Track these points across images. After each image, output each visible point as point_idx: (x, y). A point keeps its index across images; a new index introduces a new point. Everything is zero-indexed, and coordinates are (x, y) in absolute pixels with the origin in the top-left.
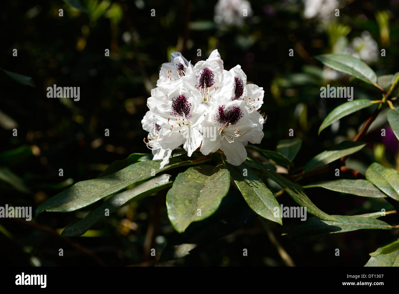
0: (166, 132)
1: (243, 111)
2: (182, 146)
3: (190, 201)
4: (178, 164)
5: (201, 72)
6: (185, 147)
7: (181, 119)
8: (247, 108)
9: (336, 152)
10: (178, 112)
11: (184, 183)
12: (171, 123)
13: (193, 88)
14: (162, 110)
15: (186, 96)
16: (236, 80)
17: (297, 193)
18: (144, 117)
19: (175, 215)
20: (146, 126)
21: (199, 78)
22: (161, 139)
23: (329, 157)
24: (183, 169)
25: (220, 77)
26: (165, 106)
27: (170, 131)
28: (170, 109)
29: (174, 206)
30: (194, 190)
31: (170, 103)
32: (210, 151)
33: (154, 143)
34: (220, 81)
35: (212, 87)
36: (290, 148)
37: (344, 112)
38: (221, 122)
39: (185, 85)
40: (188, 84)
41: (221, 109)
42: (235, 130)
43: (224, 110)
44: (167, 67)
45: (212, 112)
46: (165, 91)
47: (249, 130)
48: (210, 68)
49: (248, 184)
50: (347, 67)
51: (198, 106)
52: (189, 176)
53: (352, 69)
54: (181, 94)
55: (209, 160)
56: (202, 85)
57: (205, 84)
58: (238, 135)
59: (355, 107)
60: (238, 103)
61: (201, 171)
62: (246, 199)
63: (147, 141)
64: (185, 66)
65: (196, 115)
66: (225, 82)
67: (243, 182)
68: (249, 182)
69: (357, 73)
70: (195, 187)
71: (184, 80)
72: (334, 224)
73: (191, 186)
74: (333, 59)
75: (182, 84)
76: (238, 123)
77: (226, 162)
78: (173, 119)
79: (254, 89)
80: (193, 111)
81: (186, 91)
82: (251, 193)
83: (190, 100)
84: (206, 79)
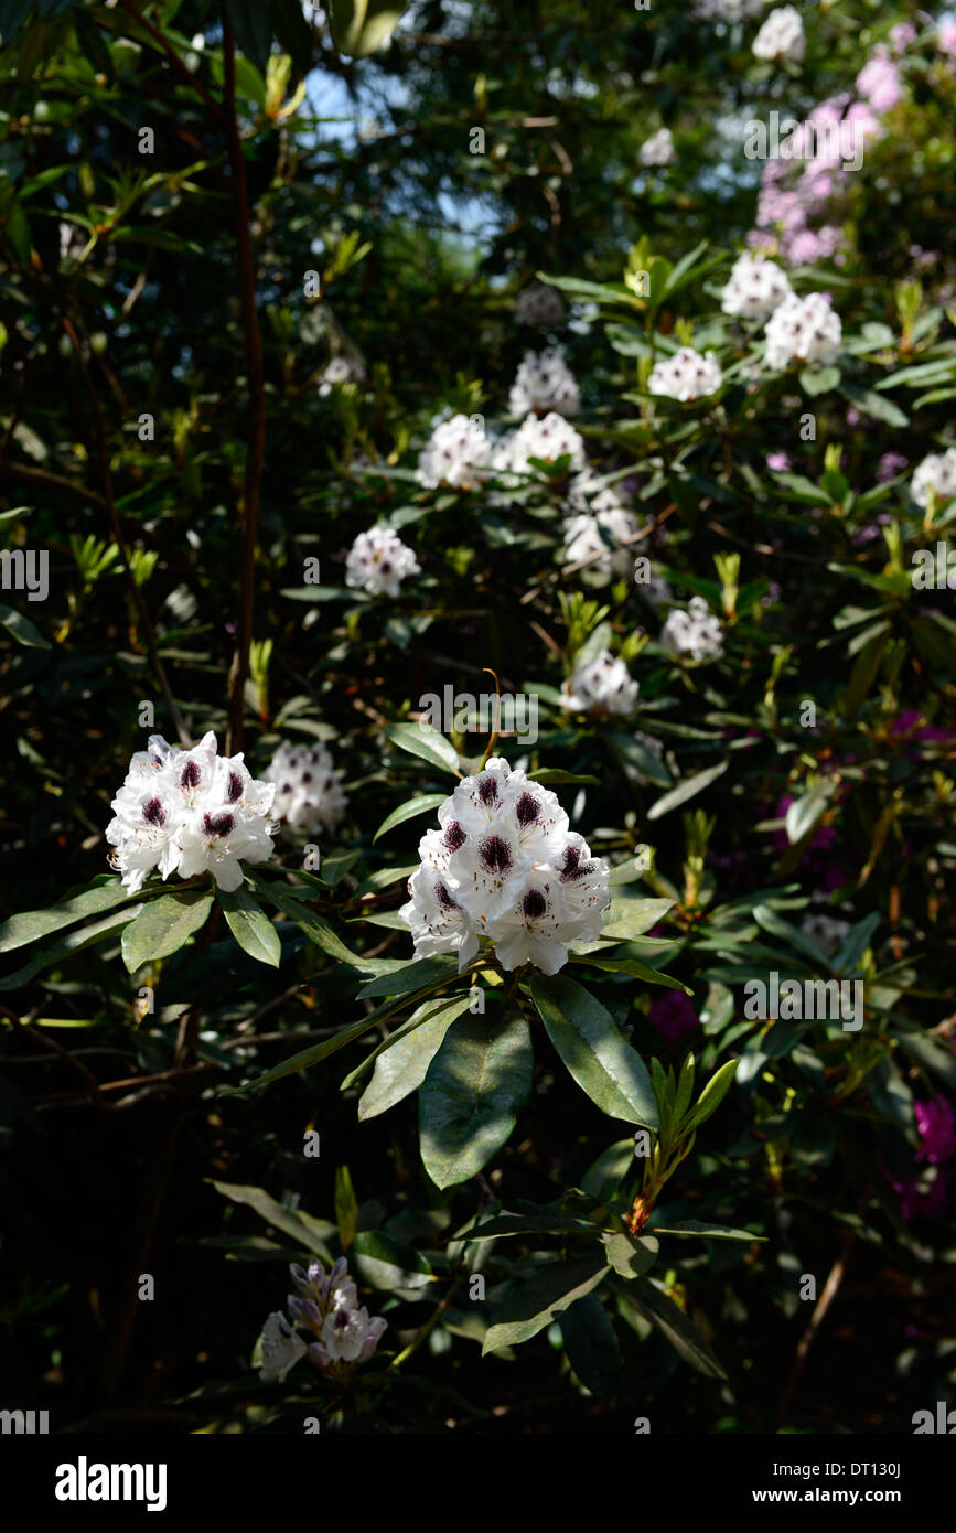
0: (134, 848)
1: (236, 820)
2: (156, 867)
3: (153, 939)
4: (150, 890)
5: (184, 766)
6: (159, 867)
7: (155, 829)
8: (242, 816)
9: (398, 870)
10: (150, 820)
11: (151, 915)
12: (142, 835)
13: (173, 788)
14: (130, 818)
15: (160, 800)
16: (232, 776)
17: (316, 928)
18: (110, 826)
19: (130, 954)
20: (112, 838)
21: (180, 775)
22: (127, 857)
23: (387, 878)
24: (156, 896)
25: (209, 773)
26: (133, 813)
27: (137, 846)
28: (140, 817)
29: (130, 944)
30: (163, 924)
31: (141, 809)
32: (192, 873)
33: (121, 862)
34: (209, 778)
35: (197, 787)
36: (340, 864)
37: (408, 813)
38: (207, 834)
39: (160, 785)
40: (164, 782)
41: (207, 818)
42: (226, 844)
43: (211, 818)
44: (140, 759)
45: (195, 822)
46: (136, 791)
47: (247, 843)
48: (196, 762)
49: (243, 917)
50: (423, 745)
51: (175, 813)
52: (161, 906)
53: (428, 749)
54: (153, 797)
55: (198, 884)
56: (185, 783)
57: (190, 783)
58: (228, 852)
59: (425, 805)
60: (231, 809)
61: (179, 900)
62: (236, 935)
63: (111, 858)
64: (163, 759)
65: (173, 825)
66: (216, 779)
67: (236, 914)
68: (244, 913)
69: (435, 754)
70: (166, 921)
71: (159, 777)
72: (370, 970)
73: (160, 919)
74: (407, 732)
75: (156, 784)
76: (230, 835)
77: (217, 887)
78: (143, 830)
79: (259, 787)
80: (169, 820)
81: (161, 794)
82: (244, 928)
83: (165, 806)
84: (191, 776)
